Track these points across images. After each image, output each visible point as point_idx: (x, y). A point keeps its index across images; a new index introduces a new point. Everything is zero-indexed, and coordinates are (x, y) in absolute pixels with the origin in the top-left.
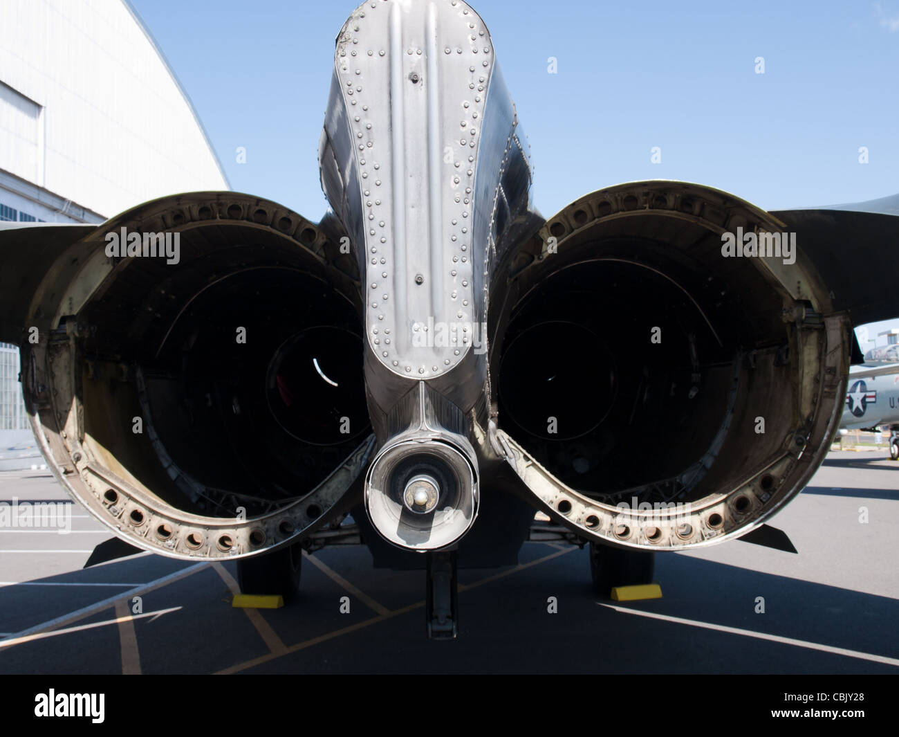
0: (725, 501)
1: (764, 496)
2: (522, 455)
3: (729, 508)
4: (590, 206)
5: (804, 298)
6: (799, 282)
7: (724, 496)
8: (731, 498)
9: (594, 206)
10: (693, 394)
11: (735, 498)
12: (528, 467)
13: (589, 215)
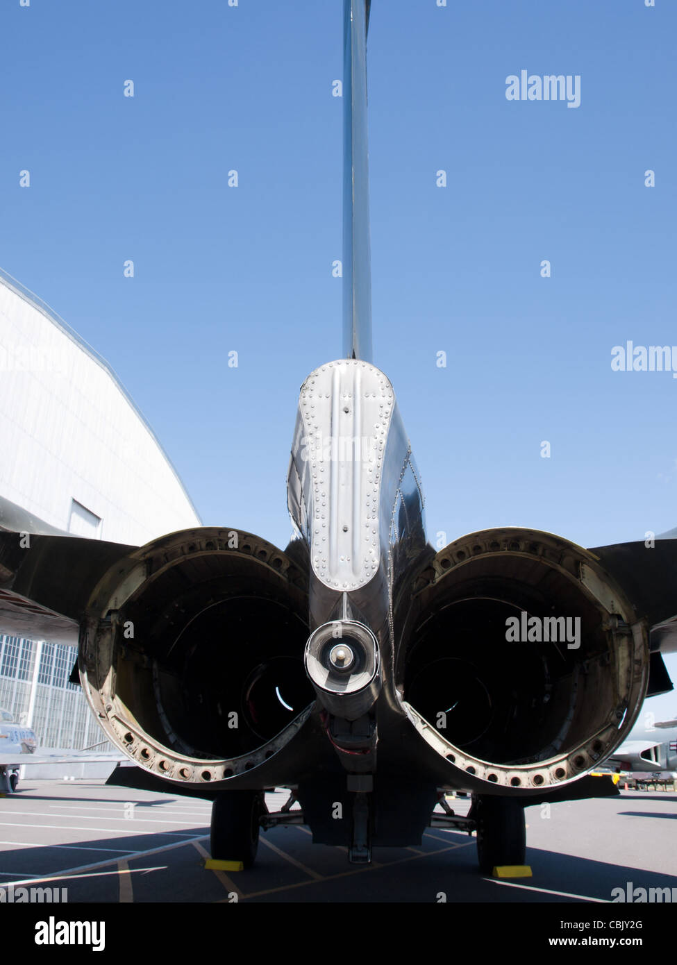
0: (567, 758)
1: (595, 756)
2: (420, 720)
3: (570, 764)
4: (467, 548)
5: (616, 613)
6: (612, 602)
7: (566, 755)
8: (572, 756)
9: (470, 548)
10: (547, 699)
11: (574, 757)
12: (424, 728)
13: (467, 555)
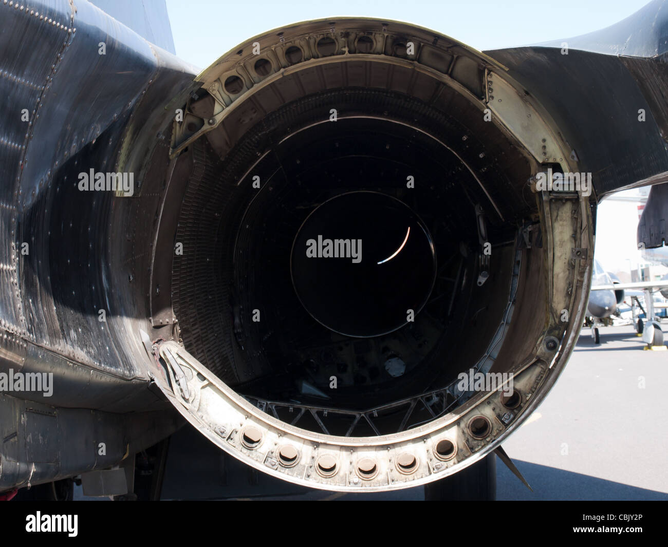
0: (457, 423)
1: (506, 418)
2: (195, 373)
3: (463, 432)
4: (274, 53)
5: (551, 161)
6: (544, 140)
7: (456, 417)
8: (465, 419)
9: (280, 53)
11: (469, 420)
12: (203, 387)
13: (274, 65)
